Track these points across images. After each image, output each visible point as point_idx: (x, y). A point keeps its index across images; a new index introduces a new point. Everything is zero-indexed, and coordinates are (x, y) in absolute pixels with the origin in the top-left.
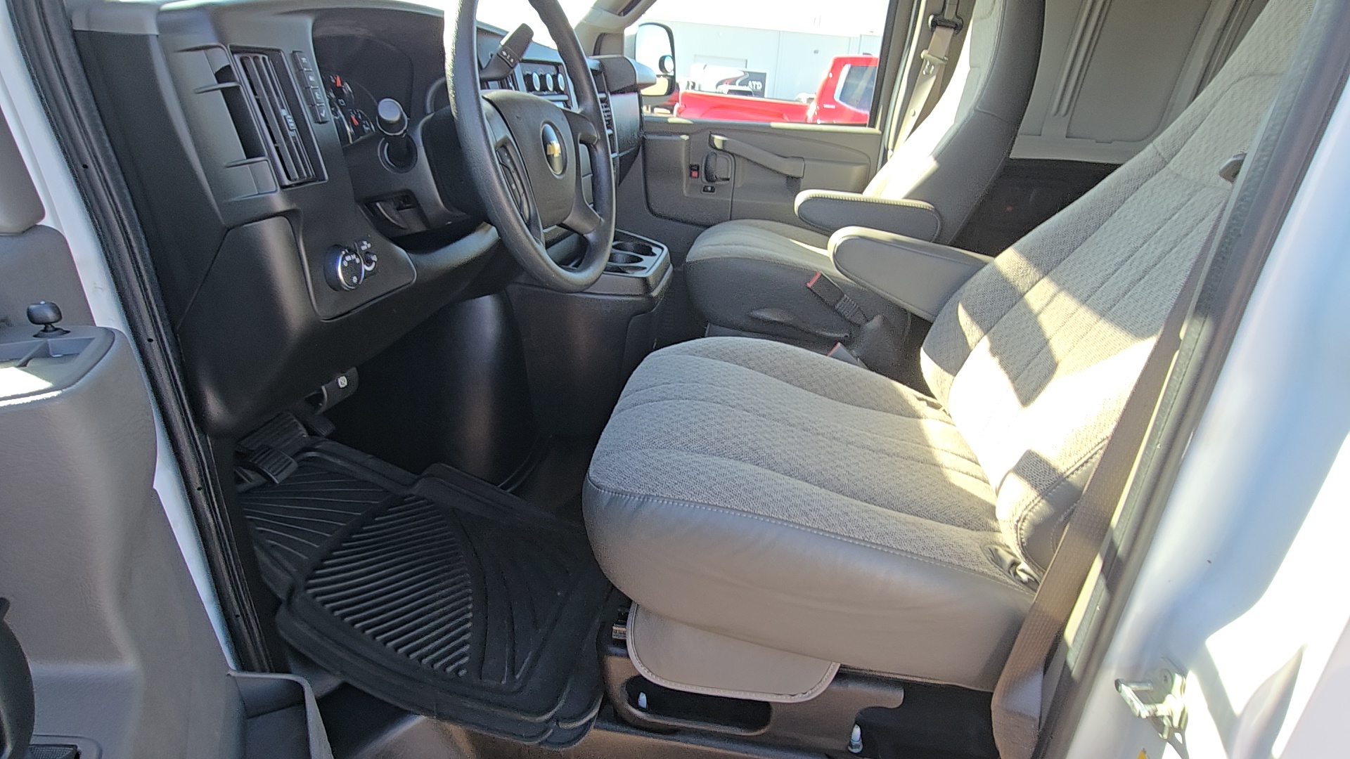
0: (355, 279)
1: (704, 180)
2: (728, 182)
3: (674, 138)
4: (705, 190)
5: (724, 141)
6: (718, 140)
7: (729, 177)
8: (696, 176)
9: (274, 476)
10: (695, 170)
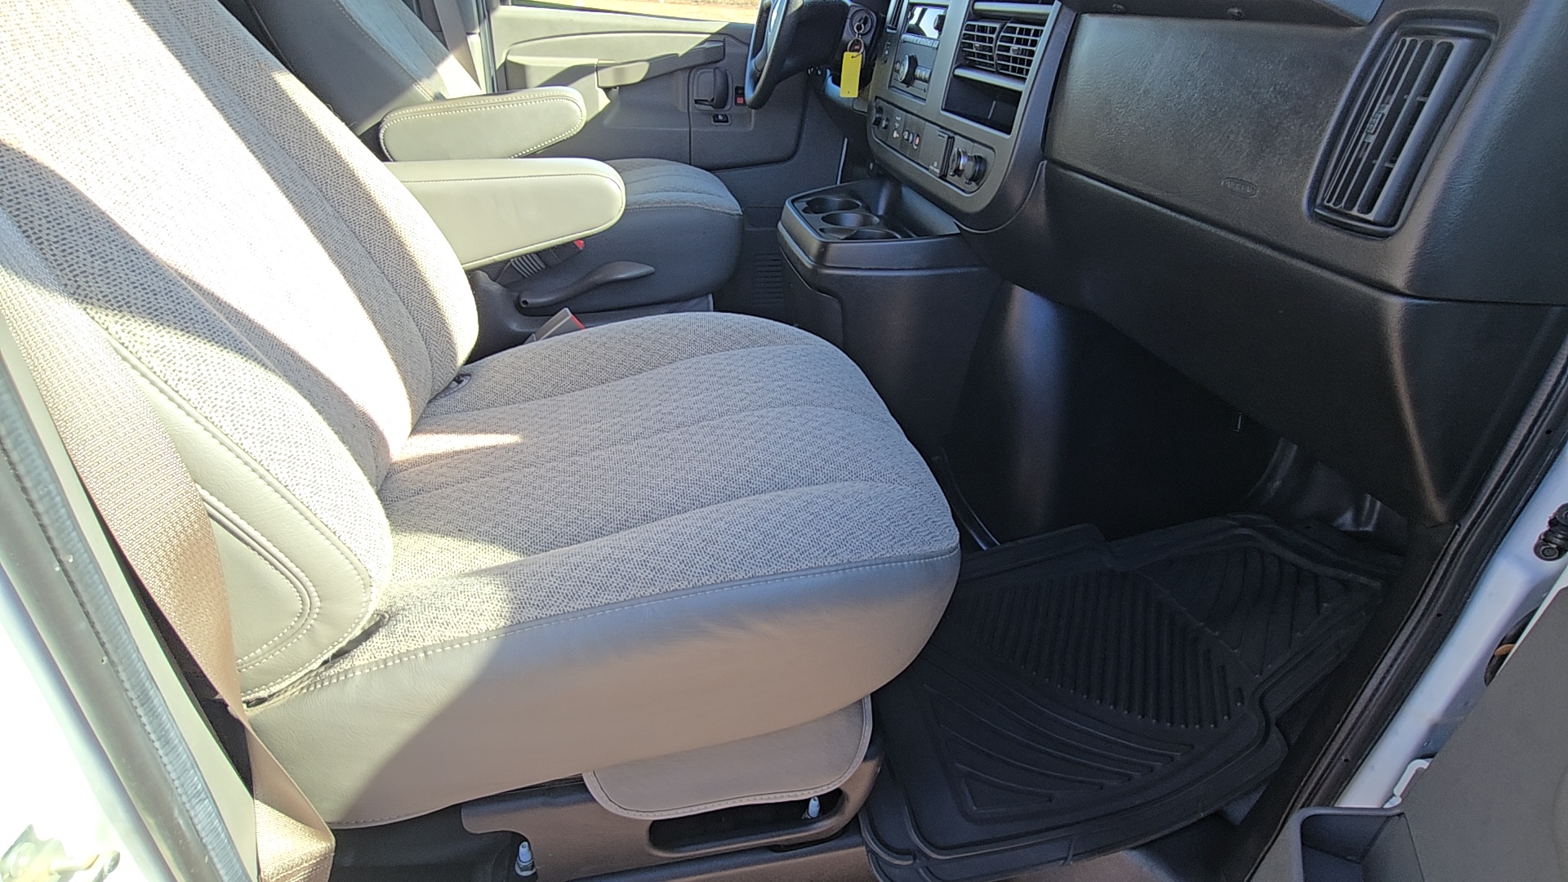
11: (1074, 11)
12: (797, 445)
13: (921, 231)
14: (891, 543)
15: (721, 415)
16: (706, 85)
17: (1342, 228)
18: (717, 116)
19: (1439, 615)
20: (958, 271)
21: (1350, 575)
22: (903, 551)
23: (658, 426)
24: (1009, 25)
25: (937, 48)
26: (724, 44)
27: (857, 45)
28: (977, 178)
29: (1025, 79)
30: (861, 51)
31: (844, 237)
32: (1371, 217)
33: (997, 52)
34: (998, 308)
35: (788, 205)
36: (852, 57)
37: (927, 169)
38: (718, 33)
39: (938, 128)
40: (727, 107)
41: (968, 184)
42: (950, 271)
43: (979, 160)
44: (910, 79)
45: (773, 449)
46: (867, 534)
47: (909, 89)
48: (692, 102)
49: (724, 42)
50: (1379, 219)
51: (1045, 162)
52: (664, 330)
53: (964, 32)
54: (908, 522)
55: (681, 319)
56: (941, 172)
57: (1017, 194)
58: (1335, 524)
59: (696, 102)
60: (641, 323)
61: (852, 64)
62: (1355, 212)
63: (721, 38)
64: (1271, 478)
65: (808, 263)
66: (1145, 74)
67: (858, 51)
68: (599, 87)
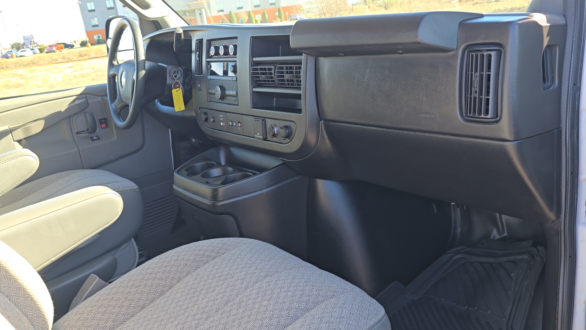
11: (314, 57)
12: (290, 294)
13: (261, 170)
14: (366, 321)
15: (237, 295)
16: (81, 123)
17: (478, 122)
18: (93, 137)
19: (570, 257)
20: (289, 181)
21: (513, 257)
22: (372, 323)
23: (205, 316)
24: (278, 66)
25: (237, 80)
26: (87, 100)
27: (177, 85)
28: (289, 136)
29: (301, 88)
30: (181, 87)
31: (220, 182)
32: (489, 116)
33: (277, 78)
34: (312, 192)
35: (175, 174)
36: (177, 91)
37: (254, 138)
38: (81, 94)
39: (253, 117)
40: (97, 131)
41: (285, 140)
42: (283, 183)
43: (286, 127)
44: (223, 97)
45: (280, 301)
46: (354, 321)
47: (224, 101)
48: (75, 134)
49: (86, 98)
50: (493, 117)
51: (322, 121)
52: (164, 264)
53: (252, 72)
54: (365, 308)
55: (171, 255)
56: (263, 137)
57: (312, 139)
58: (491, 238)
59: (77, 133)
60: (148, 266)
61: (178, 95)
62: (482, 116)
63: (84, 96)
64: (455, 228)
65: (207, 202)
66: (364, 78)
67: (179, 87)
68: (14, 141)
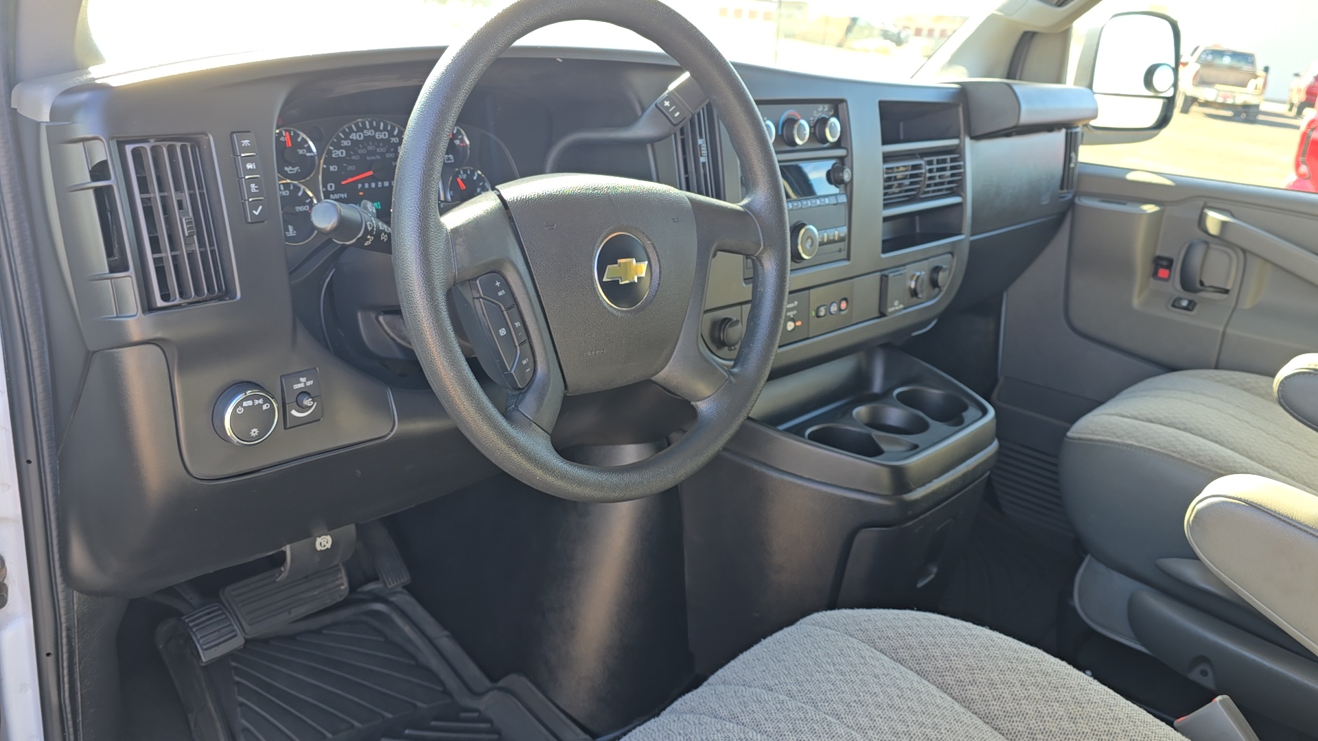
0: (254, 432)
1: (1178, 286)
2: (1225, 296)
3: (1128, 208)
4: (1175, 304)
5: (1224, 224)
6: (1214, 219)
7: (1228, 287)
8: (1166, 277)
9: (202, 649)
10: (1163, 267)
